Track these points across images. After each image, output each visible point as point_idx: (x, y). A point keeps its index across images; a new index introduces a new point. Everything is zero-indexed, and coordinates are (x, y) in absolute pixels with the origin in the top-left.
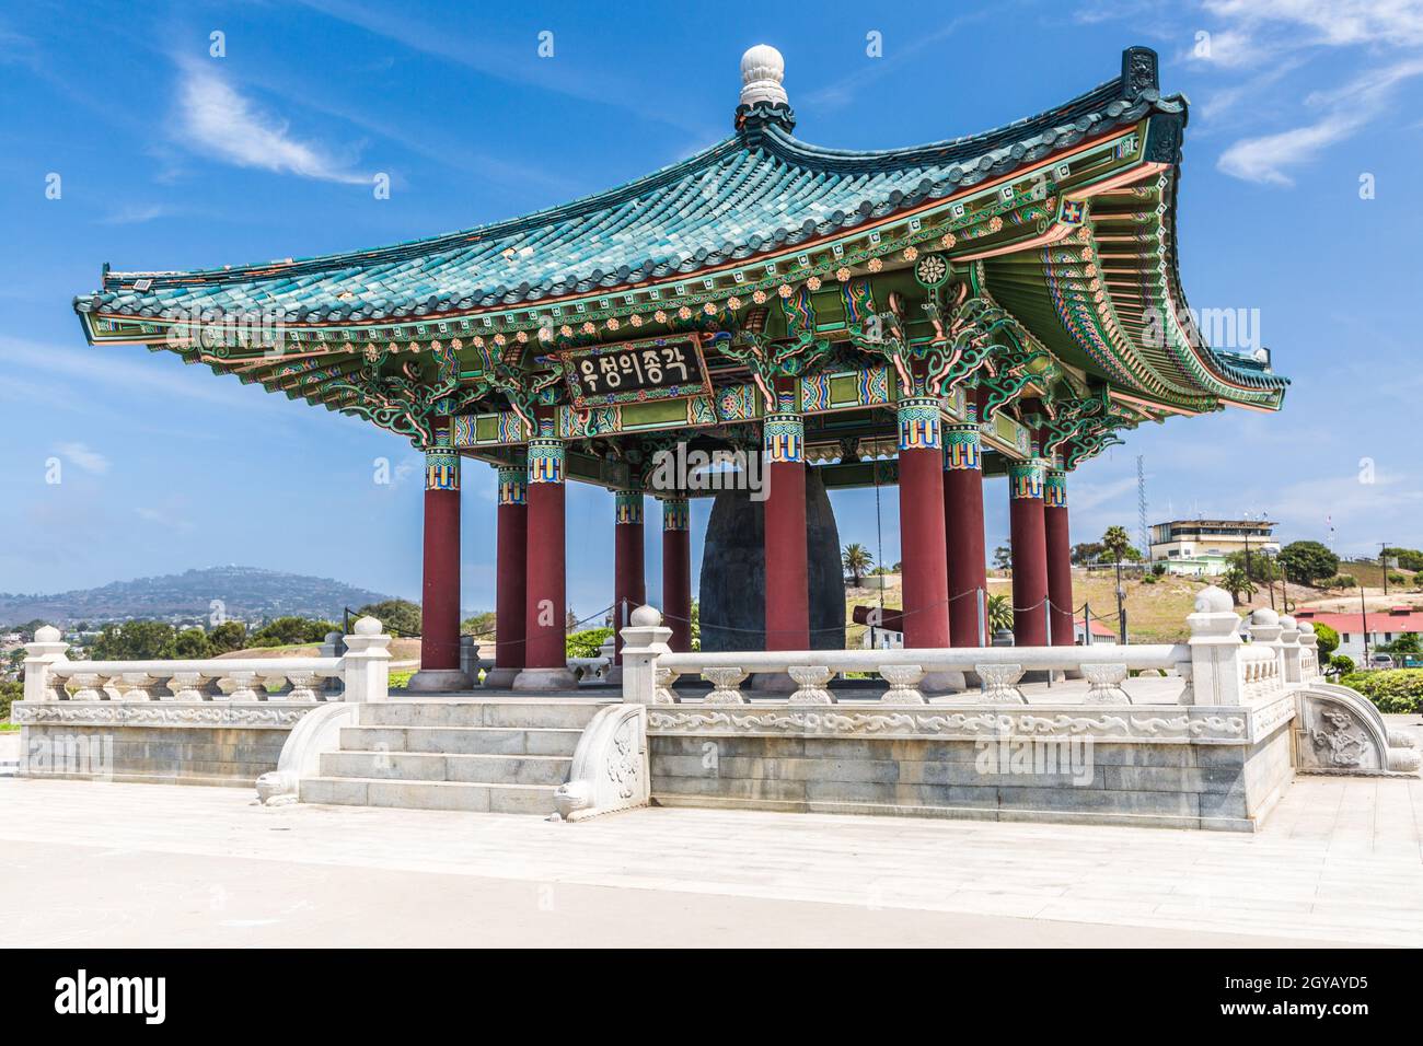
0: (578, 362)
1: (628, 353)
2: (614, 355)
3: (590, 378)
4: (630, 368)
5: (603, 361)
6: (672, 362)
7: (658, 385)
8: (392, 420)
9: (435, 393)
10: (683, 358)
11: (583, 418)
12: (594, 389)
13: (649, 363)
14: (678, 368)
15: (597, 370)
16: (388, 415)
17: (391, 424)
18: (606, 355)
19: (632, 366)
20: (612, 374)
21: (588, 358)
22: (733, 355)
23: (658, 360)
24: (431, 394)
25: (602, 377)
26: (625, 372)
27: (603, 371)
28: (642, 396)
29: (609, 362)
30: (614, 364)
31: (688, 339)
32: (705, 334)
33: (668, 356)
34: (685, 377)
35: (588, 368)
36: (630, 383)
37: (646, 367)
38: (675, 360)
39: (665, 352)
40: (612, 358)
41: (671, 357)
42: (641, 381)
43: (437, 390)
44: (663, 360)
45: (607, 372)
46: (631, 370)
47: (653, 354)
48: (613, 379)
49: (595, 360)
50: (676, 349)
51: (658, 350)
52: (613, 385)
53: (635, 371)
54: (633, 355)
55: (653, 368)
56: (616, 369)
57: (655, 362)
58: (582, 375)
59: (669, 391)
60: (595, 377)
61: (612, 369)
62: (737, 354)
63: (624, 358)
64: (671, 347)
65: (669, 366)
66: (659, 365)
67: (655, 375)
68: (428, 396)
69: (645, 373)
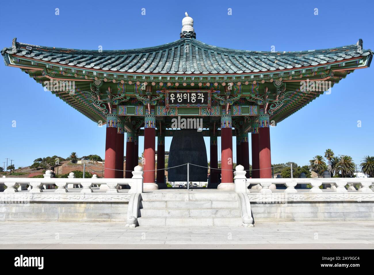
0: (170, 94)
1: (187, 93)
2: (182, 93)
3: (172, 99)
4: (186, 97)
5: (178, 95)
6: (200, 97)
7: (193, 103)
8: (100, 104)
9: (116, 98)
10: (203, 96)
11: (168, 110)
12: (173, 102)
13: (193, 97)
14: (201, 99)
15: (175, 97)
16: (98, 102)
17: (99, 105)
18: (180, 93)
19: (187, 97)
20: (180, 98)
21: (173, 93)
22: (218, 97)
23: (196, 96)
24: (115, 98)
25: (176, 99)
26: (184, 98)
27: (177, 97)
28: (188, 106)
29: (180, 95)
30: (181, 96)
31: (207, 91)
32: (213, 91)
33: (199, 95)
34: (202, 102)
35: (173, 96)
36: (185, 101)
37: (191, 98)
38: (201, 97)
39: (198, 94)
40: (181, 94)
41: (200, 96)
42: (189, 101)
43: (117, 97)
44: (197, 96)
45: (178, 98)
46: (186, 98)
47: (195, 94)
48: (180, 100)
49: (176, 94)
50: (202, 94)
51: (197, 93)
52: (179, 102)
53: (187, 98)
54: (188, 94)
55: (193, 98)
56: (182, 97)
57: (195, 97)
58: (170, 97)
59: (197, 105)
60: (174, 99)
61: (180, 97)
62: (219, 97)
63: (185, 94)
64: (201, 93)
65: (198, 98)
66: (195, 98)
67: (194, 100)
68: (114, 98)
69: (190, 99)
